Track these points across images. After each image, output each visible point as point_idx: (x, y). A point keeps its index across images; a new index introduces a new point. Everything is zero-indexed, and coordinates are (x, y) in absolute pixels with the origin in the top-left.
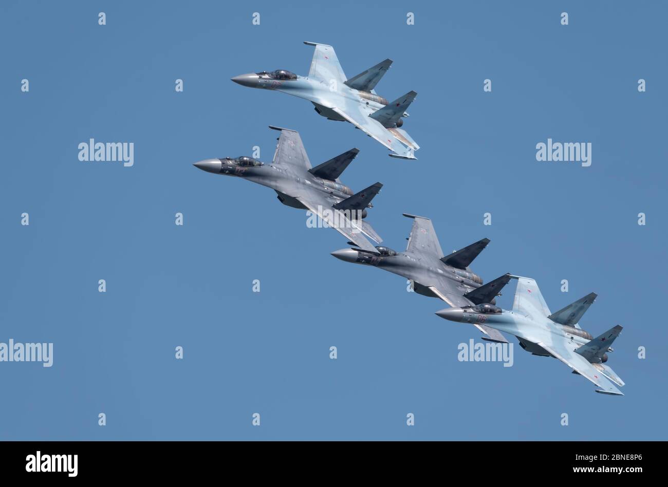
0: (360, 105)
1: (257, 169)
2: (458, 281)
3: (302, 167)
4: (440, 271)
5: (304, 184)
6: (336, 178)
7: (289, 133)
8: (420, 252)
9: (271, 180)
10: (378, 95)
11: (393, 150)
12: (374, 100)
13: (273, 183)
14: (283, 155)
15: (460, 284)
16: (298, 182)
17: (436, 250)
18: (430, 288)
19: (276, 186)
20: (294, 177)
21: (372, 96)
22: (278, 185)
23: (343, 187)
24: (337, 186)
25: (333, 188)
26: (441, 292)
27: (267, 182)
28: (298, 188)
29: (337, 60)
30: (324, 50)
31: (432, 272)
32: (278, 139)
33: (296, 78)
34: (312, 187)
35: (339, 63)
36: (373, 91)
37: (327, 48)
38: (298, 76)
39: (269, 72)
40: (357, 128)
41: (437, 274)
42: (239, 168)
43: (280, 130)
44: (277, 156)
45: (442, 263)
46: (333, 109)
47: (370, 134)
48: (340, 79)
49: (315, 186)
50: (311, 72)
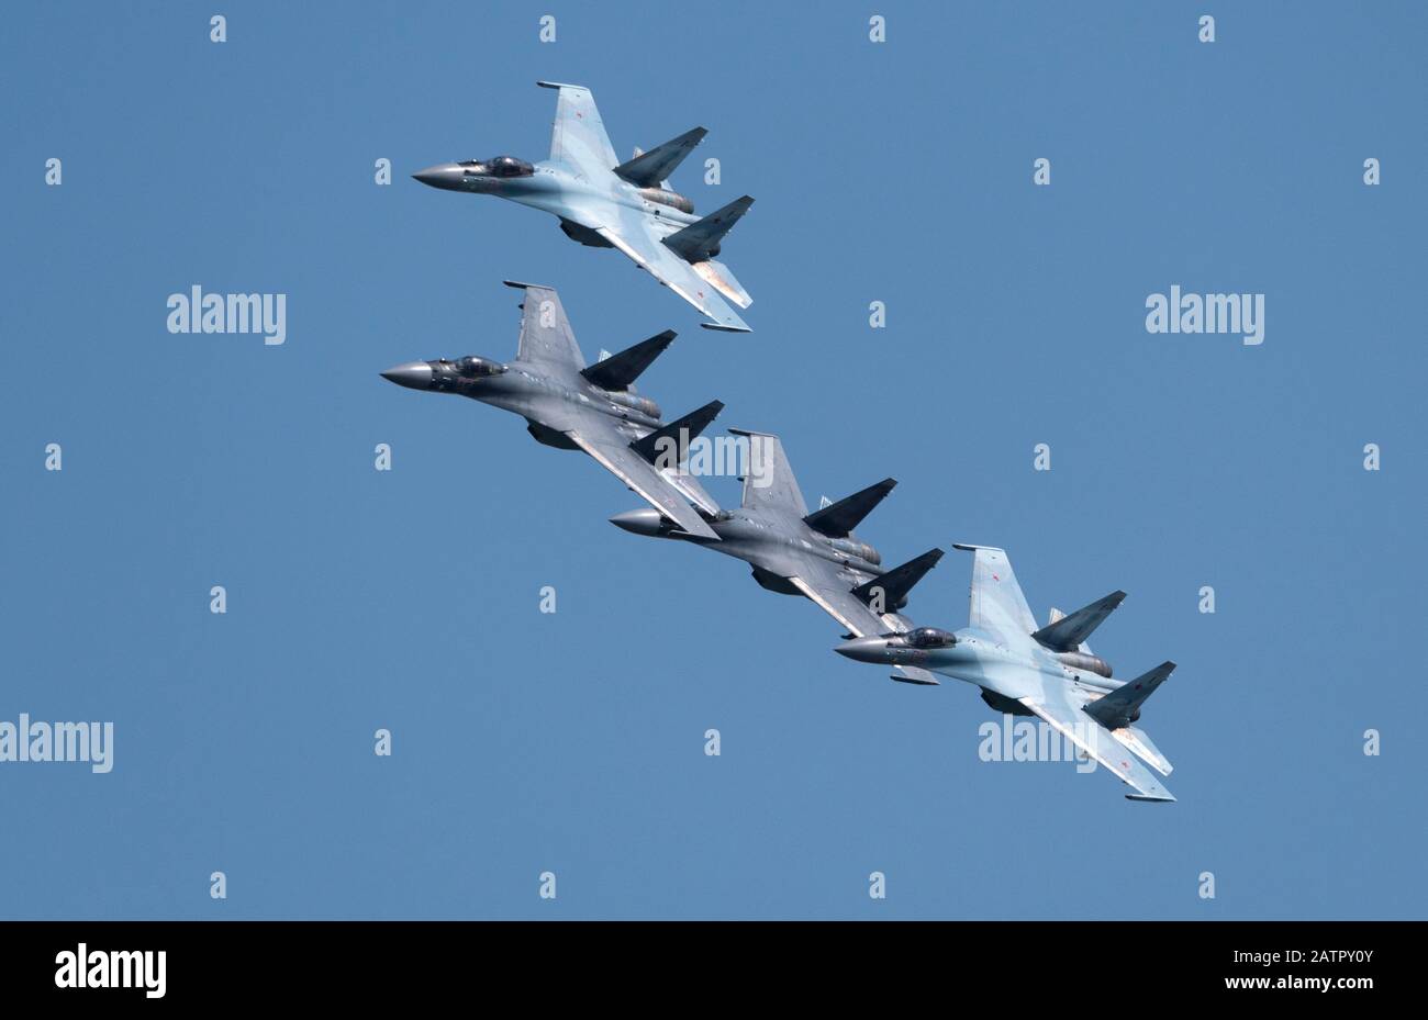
0: (645, 217)
1: (496, 380)
2: (838, 562)
3: (570, 366)
4: (807, 545)
5: (577, 402)
6: (630, 383)
7: (539, 293)
8: (767, 507)
9: (519, 400)
10: (676, 192)
11: (708, 313)
12: (668, 203)
13: (523, 405)
14: (536, 342)
15: (841, 567)
16: (567, 399)
17: (795, 503)
18: (792, 580)
19: (529, 411)
20: (559, 390)
21: (666, 195)
22: (532, 408)
23: (642, 400)
24: (632, 399)
25: (626, 405)
26: (813, 587)
27: (513, 403)
28: (567, 413)
29: (600, 119)
30: (575, 97)
31: (793, 547)
32: (521, 307)
33: (531, 171)
34: (591, 407)
35: (602, 125)
36: (664, 184)
37: (578, 92)
38: (536, 167)
39: (482, 160)
40: (639, 266)
41: (802, 550)
42: (462, 379)
43: (524, 287)
44: (524, 345)
45: (807, 527)
46: (599, 231)
47: (665, 280)
48: (606, 162)
49: (595, 404)
50: (555, 151)
